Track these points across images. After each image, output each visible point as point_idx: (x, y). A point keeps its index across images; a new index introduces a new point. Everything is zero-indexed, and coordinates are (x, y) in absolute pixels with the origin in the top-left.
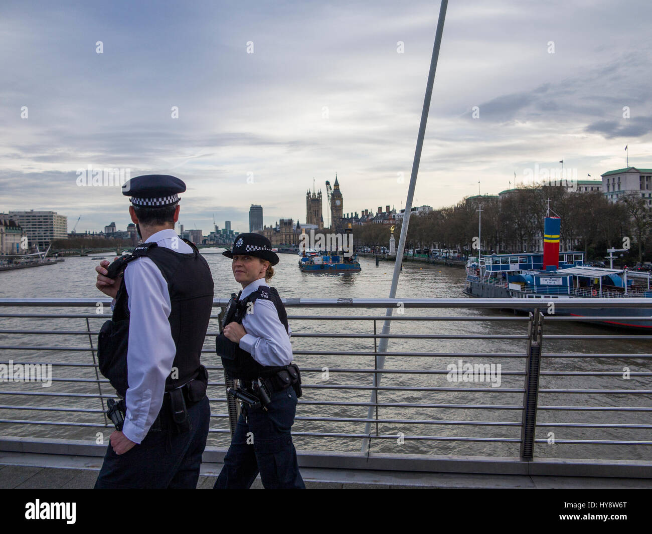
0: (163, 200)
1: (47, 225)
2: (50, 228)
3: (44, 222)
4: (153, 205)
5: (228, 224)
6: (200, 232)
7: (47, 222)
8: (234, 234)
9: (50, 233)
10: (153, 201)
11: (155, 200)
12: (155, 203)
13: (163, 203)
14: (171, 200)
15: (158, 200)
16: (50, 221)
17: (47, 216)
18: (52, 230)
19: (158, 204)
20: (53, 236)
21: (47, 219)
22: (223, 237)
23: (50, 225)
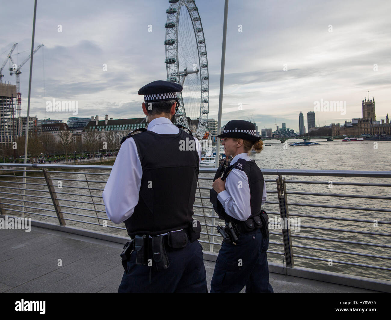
0: (160, 95)
1: (212, 127)
2: (213, 128)
3: (210, 125)
4: (154, 99)
5: (284, 124)
6: (271, 130)
7: (212, 125)
8: (290, 130)
9: (214, 131)
10: (153, 96)
11: (155, 96)
12: (155, 98)
13: (160, 98)
14: (170, 96)
15: (157, 96)
16: (213, 124)
17: (211, 122)
18: (215, 130)
19: (157, 98)
20: (215, 133)
21: (211, 123)
22: (283, 133)
23: (213, 126)
